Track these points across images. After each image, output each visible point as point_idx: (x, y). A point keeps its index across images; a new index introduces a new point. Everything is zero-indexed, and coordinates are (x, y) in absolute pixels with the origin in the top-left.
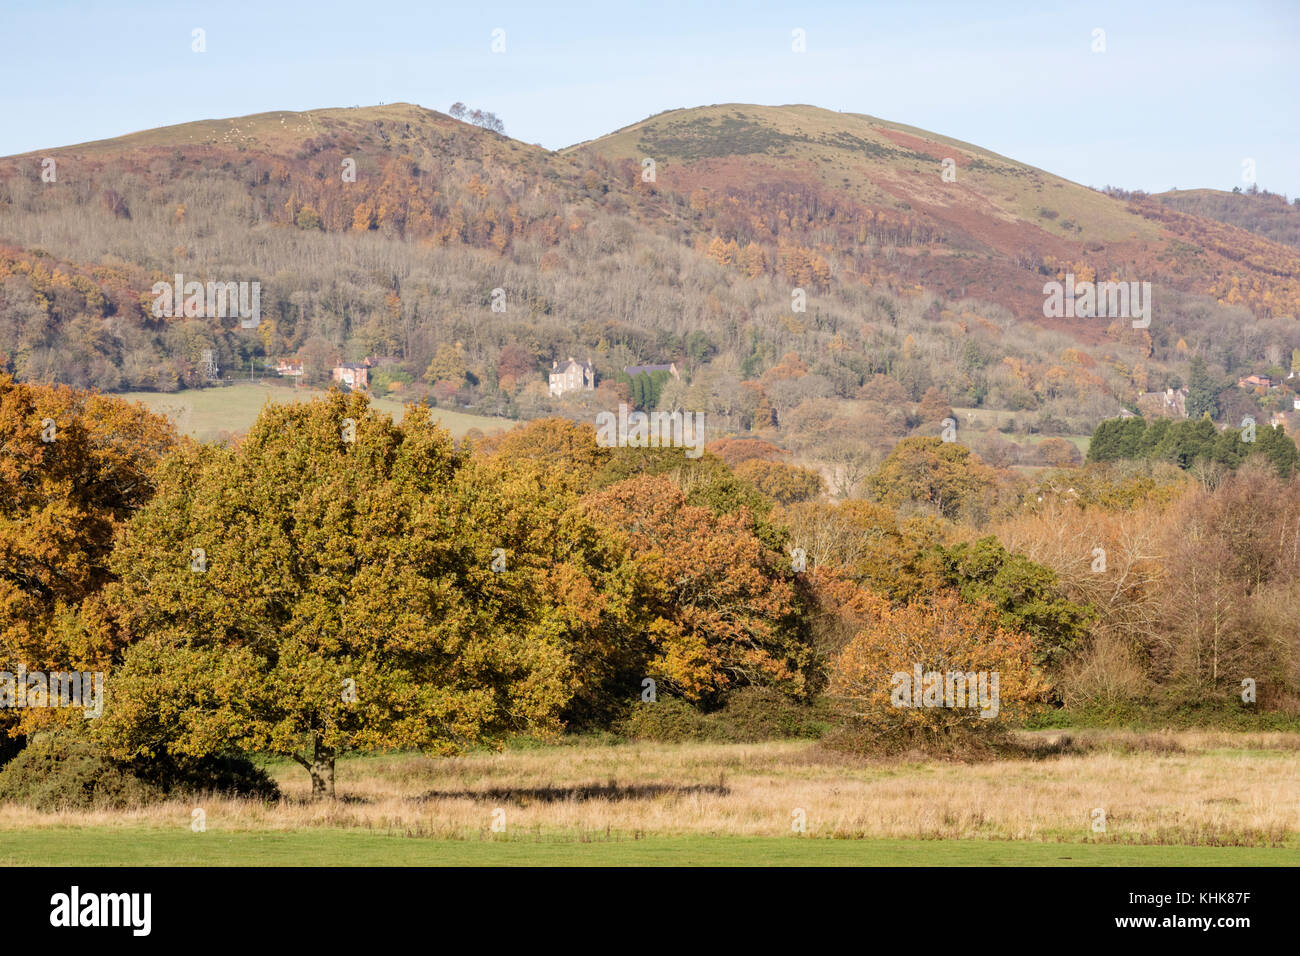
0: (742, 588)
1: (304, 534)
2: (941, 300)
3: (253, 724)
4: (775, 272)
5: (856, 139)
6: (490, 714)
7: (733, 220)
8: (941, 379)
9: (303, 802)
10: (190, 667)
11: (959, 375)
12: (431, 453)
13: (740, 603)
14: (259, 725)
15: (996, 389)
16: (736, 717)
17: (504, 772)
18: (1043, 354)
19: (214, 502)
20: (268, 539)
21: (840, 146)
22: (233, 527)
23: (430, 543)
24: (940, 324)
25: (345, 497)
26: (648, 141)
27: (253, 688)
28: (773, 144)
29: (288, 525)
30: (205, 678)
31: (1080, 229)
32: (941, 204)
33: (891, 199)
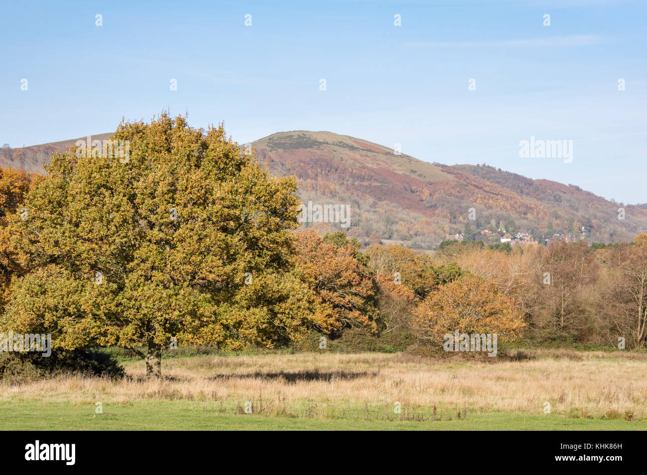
0: (349, 282)
1: (143, 203)
2: (376, 201)
3: (107, 328)
4: (317, 190)
5: (345, 144)
6: (264, 323)
7: (301, 171)
8: (376, 229)
9: (140, 380)
10: (65, 290)
11: (383, 228)
12: (226, 156)
13: (347, 289)
14: (112, 329)
15: (396, 233)
16: (346, 342)
17: (248, 366)
18: (413, 221)
19: (84, 181)
20: (119, 206)
21: (339, 146)
22: (96, 198)
23: (226, 210)
24: (376, 209)
25: (170, 179)
26: (271, 143)
27: (108, 304)
28: (315, 145)
29: (132, 198)
30: (75, 297)
31: (425, 177)
32: (375, 167)
33: (358, 165)
